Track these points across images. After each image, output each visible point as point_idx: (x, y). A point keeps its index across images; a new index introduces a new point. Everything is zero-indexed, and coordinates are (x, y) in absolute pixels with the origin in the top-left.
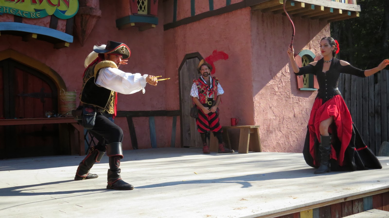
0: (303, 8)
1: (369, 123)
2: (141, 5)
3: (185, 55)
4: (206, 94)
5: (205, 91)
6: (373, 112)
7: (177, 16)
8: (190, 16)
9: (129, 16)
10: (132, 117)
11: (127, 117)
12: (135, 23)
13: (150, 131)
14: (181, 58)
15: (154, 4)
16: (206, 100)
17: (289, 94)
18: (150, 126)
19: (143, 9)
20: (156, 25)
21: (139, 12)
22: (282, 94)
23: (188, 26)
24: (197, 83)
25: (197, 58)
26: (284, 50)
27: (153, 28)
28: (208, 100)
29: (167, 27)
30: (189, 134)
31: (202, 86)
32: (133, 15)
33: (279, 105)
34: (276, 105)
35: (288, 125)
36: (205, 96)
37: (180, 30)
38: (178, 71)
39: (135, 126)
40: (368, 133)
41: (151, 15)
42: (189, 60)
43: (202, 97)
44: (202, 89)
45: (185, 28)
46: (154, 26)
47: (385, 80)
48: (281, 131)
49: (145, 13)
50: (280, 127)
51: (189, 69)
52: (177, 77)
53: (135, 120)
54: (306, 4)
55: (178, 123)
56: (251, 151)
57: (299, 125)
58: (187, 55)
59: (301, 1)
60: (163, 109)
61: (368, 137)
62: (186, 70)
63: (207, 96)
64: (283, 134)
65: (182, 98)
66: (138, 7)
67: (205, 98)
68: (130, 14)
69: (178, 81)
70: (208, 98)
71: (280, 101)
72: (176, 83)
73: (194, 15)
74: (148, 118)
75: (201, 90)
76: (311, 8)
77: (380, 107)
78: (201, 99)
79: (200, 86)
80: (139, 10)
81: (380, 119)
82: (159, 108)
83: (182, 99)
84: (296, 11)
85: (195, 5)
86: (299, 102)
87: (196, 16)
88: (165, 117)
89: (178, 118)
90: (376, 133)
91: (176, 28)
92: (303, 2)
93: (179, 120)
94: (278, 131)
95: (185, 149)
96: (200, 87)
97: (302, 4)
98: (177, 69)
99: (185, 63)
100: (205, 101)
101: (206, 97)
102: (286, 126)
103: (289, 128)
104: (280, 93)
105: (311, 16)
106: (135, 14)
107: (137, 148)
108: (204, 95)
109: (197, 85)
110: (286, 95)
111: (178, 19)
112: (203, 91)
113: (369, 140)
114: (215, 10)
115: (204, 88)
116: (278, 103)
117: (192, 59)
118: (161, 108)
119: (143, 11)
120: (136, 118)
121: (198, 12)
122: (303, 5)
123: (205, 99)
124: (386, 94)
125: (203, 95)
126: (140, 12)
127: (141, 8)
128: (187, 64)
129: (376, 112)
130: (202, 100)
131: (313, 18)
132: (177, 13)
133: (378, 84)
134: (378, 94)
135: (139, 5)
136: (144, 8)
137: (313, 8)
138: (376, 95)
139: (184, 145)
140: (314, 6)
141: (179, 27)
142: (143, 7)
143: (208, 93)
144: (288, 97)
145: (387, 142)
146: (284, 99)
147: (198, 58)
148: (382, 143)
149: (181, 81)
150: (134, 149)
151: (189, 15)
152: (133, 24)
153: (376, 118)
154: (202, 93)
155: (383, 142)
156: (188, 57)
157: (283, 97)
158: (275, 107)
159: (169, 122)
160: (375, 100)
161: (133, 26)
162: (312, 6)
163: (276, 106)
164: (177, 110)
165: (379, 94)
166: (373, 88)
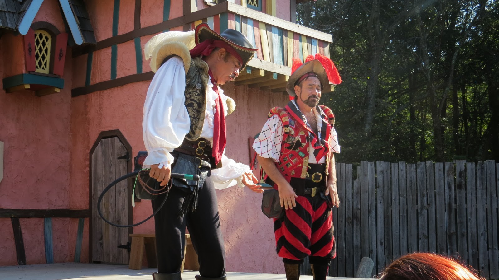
0: (263, 77)
1: (345, 231)
2: (40, 60)
3: (100, 132)
4: (307, 154)
5: (304, 144)
6: (351, 217)
7: (91, 77)
8: (110, 79)
9: (23, 74)
10: (19, 218)
11: (11, 218)
12: (31, 85)
13: (45, 239)
14: (94, 137)
15: (60, 59)
16: (305, 168)
17: (240, 192)
18: (44, 232)
19: (43, 65)
20: (60, 89)
21: (36, 69)
22: (231, 192)
23: (107, 92)
24: (287, 119)
25: (116, 138)
26: (235, 132)
27: (57, 92)
28: (308, 168)
29: (76, 92)
30: (102, 244)
31: (297, 130)
32: (28, 73)
33: (227, 206)
34: (223, 206)
35: (238, 234)
36: (302, 158)
37: (94, 98)
38: (89, 155)
39: (23, 231)
40: (344, 246)
41: (54, 74)
42: (106, 139)
43: (295, 160)
44: (298, 138)
45: (101, 96)
46: (57, 90)
47: (366, 175)
48: (229, 242)
49: (46, 71)
50: (228, 236)
51: (104, 153)
52: (88, 163)
53: (23, 222)
54: (266, 72)
55: (86, 228)
56: (188, 269)
57: (253, 234)
58: (102, 133)
59: (260, 68)
60: (65, 208)
61: (344, 249)
62: (100, 153)
63: (307, 158)
64: (231, 246)
65: (93, 192)
66: (36, 63)
67: (302, 163)
68: (24, 72)
69: (88, 169)
70: (309, 164)
71: (229, 201)
72: (85, 171)
73: (115, 78)
74: (43, 220)
75: (295, 142)
76: (273, 77)
77: (360, 211)
78: (291, 165)
79: (291, 129)
80: (37, 67)
81: (359, 226)
82: (59, 206)
83: (93, 195)
84: (253, 80)
85: (117, 64)
86: (255, 202)
87: (118, 79)
88: (68, 219)
89: (86, 221)
90: (354, 246)
91: (90, 95)
92: (262, 69)
93: (88, 224)
94: (225, 242)
95: (95, 265)
96: (293, 132)
97: (261, 71)
98: (88, 151)
99: (100, 143)
100: (299, 170)
101: (305, 161)
102: (237, 235)
103: (240, 238)
104: (229, 190)
105: (273, 88)
106: (31, 72)
107: (25, 264)
108: (301, 154)
109: (286, 125)
110: (237, 192)
111: (92, 82)
112: (298, 144)
113: (345, 254)
114: (144, 74)
115: (301, 136)
116: (226, 203)
117: (109, 139)
118: (62, 206)
119: (43, 68)
120: (25, 219)
121: (120, 75)
122: (262, 74)
123: (302, 167)
124: (367, 194)
125: (297, 155)
126: (39, 70)
127: (40, 64)
128: (102, 145)
129: (355, 217)
130: (292, 167)
131: (274, 91)
132: (91, 73)
133: (357, 180)
134: (357, 193)
135: (37, 59)
136: (45, 64)
137: (275, 77)
138: (354, 194)
139: (94, 259)
140: (276, 75)
141: (92, 94)
142: (43, 63)
143: (311, 150)
144: (240, 195)
145: (368, 258)
146: (234, 198)
147: (119, 138)
148: (361, 259)
149: (93, 169)
150: (20, 264)
151: (107, 77)
152: (27, 87)
153: (354, 225)
154: (295, 148)
155: (363, 258)
156: (105, 135)
157: (233, 195)
158: (221, 209)
159: (73, 225)
160: (353, 201)
161: (28, 89)
162: (274, 74)
163: (224, 208)
164: (85, 210)
165: (359, 193)
166: (350, 185)
